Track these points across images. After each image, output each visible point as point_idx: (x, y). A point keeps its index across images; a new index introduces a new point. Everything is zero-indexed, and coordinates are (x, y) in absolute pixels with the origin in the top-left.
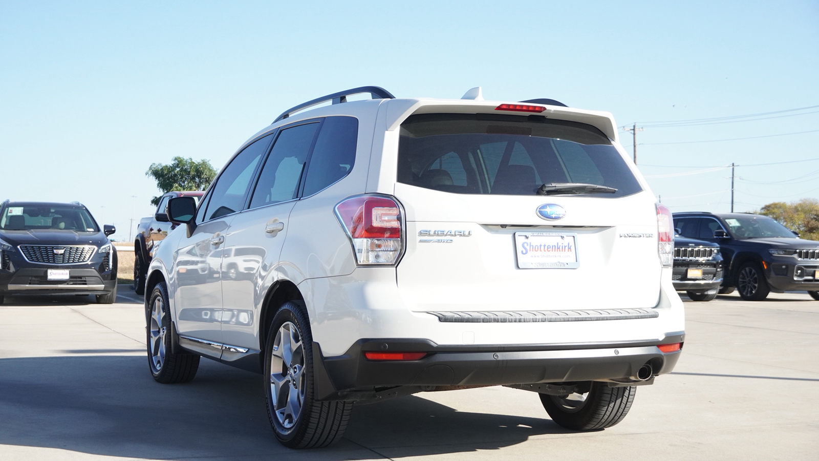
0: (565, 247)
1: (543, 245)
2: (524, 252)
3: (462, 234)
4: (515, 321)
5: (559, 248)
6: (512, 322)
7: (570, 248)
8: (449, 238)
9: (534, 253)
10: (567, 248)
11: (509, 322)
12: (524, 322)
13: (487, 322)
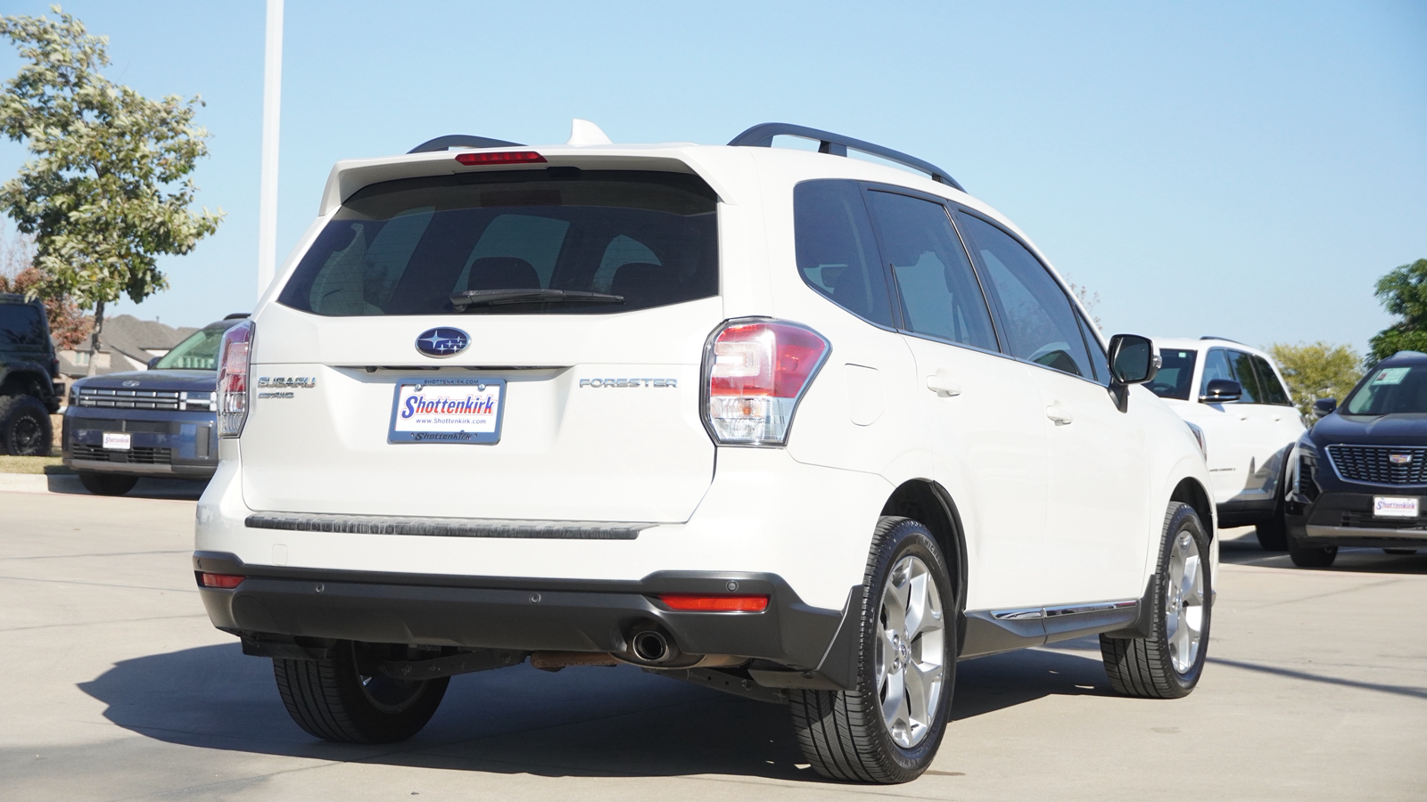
0: (481, 404)
1: (442, 401)
2: (407, 413)
3: (302, 383)
4: (344, 531)
5: (470, 407)
6: (339, 531)
7: (489, 407)
8: (289, 390)
9: (425, 416)
10: (484, 407)
11: (335, 531)
12: (358, 532)
13: (303, 530)
